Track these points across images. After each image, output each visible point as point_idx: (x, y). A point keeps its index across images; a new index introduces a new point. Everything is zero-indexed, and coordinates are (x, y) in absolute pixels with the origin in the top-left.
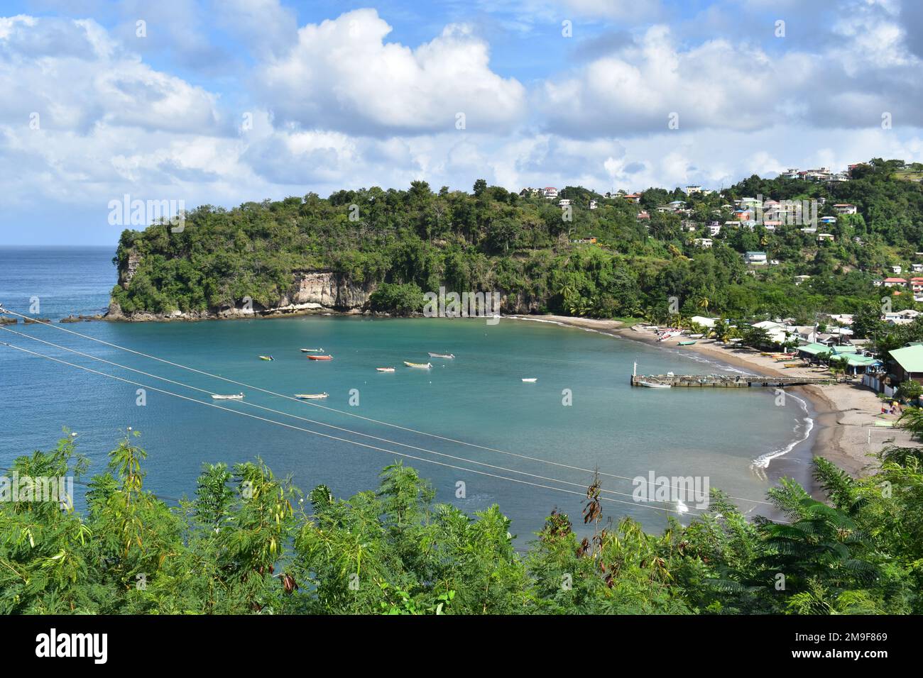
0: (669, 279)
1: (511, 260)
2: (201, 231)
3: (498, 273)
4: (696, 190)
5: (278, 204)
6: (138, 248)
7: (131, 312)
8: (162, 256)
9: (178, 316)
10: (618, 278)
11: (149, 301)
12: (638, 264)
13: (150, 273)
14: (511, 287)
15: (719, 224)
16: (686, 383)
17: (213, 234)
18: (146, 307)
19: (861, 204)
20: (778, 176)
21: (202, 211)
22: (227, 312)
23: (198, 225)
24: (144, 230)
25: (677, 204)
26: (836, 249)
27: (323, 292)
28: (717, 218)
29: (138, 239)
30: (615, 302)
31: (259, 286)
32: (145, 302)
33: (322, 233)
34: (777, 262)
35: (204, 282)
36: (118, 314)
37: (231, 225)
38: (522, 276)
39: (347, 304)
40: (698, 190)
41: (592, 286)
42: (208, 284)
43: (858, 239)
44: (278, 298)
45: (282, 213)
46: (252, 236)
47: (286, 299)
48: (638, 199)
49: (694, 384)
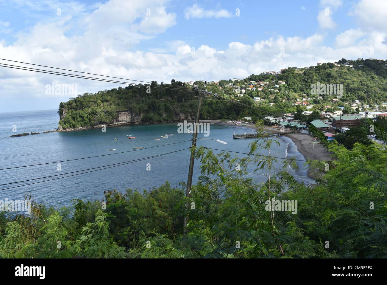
0: (234, 107)
1: (185, 104)
2: (86, 101)
3: (181, 108)
4: (236, 80)
5: (110, 91)
6: (66, 108)
7: (65, 128)
8: (74, 110)
9: (81, 129)
10: (219, 107)
11: (71, 125)
12: (224, 102)
13: (70, 116)
14: (186, 112)
15: (245, 89)
16: (250, 136)
17: (90, 101)
18: (70, 127)
19: (286, 81)
20: (260, 74)
21: (86, 95)
22: (97, 126)
23: (85, 99)
24: (67, 102)
25: (230, 84)
26: (280, 95)
27: (127, 118)
28: (243, 88)
29: (66, 105)
30: (219, 115)
31: (106, 117)
32: (70, 125)
33: (125, 99)
34: (263, 100)
35: (88, 117)
36: (61, 129)
37: (95, 98)
38: (189, 108)
39: (135, 121)
40: (236, 79)
41: (211, 110)
42: (90, 117)
43: (286, 91)
44: (113, 121)
45: (111, 94)
46: (102, 102)
47: (115, 121)
48: (218, 83)
49: (253, 136)
